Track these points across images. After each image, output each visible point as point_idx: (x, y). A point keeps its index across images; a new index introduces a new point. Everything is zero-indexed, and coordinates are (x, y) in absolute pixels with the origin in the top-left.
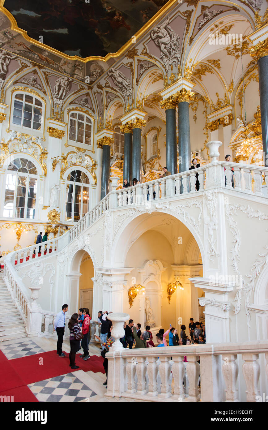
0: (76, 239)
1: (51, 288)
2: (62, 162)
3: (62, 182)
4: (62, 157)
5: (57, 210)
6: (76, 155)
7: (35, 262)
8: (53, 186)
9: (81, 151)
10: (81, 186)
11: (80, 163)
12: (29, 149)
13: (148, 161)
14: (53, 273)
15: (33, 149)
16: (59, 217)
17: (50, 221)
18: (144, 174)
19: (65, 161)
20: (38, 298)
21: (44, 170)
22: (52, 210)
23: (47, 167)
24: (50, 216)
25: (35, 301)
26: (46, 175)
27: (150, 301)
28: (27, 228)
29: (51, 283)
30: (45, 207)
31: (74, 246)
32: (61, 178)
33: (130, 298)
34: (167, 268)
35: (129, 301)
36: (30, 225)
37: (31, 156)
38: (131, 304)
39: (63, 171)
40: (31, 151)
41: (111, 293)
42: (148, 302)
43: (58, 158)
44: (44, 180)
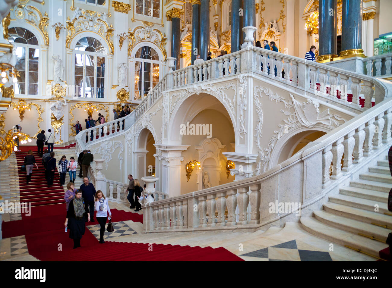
0: (141, 118)
1: (121, 164)
2: (129, 38)
3: (130, 60)
4: (129, 33)
5: (126, 89)
6: (144, 30)
7: (104, 140)
8: (121, 64)
9: (149, 25)
10: (150, 63)
11: (149, 39)
12: (95, 27)
13: (223, 33)
14: (122, 150)
15: (99, 26)
16: (128, 96)
17: (119, 100)
18: (218, 47)
19: (133, 37)
20: (102, 169)
21: (111, 48)
22: (121, 89)
23: (114, 44)
24: (119, 95)
25: (100, 171)
26: (113, 53)
27: (209, 176)
28: (98, 107)
29: (121, 159)
30: (114, 87)
31: (139, 125)
32: (129, 55)
33: (187, 173)
34: (225, 145)
35: (187, 175)
36: (100, 104)
37: (97, 33)
38: (189, 178)
39: (130, 49)
40: (97, 28)
41: (168, 167)
42: (206, 176)
43: (124, 34)
44: (112, 59)
